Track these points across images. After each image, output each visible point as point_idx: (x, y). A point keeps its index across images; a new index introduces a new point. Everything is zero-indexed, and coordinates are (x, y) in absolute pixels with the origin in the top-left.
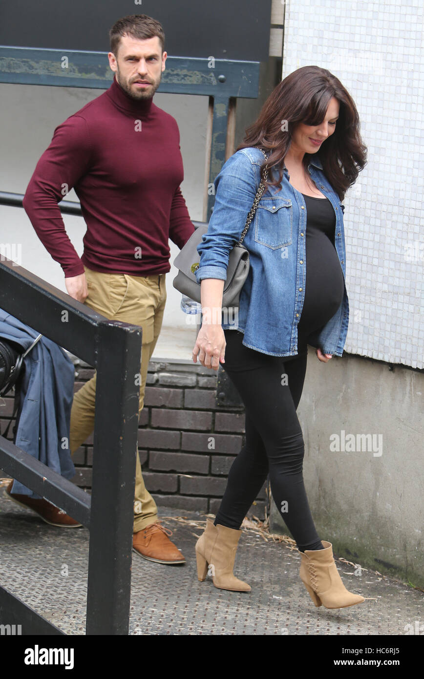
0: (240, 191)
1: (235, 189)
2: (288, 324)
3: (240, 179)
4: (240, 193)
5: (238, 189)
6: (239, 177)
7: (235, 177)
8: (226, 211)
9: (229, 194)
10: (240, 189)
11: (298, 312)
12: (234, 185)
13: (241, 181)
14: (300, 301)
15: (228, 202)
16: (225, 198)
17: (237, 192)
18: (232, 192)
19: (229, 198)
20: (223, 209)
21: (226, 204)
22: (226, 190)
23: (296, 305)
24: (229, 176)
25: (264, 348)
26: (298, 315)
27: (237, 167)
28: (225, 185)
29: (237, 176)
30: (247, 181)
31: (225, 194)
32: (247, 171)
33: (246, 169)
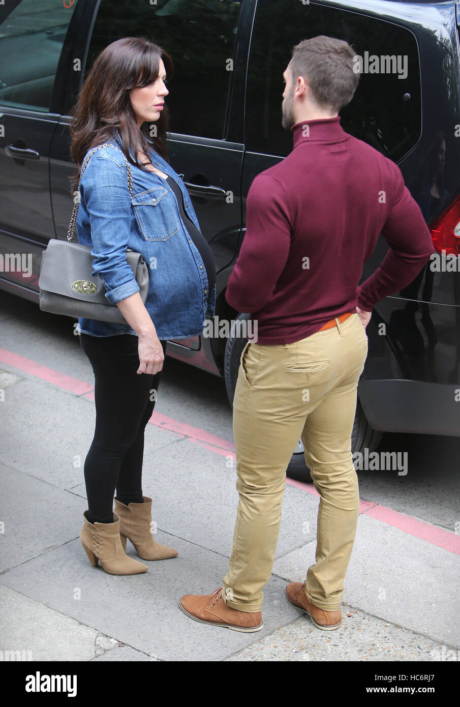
0: (119, 198)
1: (114, 198)
2: (199, 304)
3: (115, 186)
4: (120, 200)
5: (116, 197)
6: (114, 185)
7: (110, 186)
8: (112, 223)
9: (110, 205)
10: (119, 197)
11: (205, 289)
12: (112, 195)
13: (117, 188)
14: (205, 278)
15: (111, 214)
16: (107, 211)
17: (116, 200)
18: (112, 202)
19: (111, 209)
20: (110, 222)
21: (110, 217)
22: (105, 202)
23: (202, 283)
24: (103, 187)
25: (181, 334)
26: (206, 292)
27: (107, 175)
28: (102, 197)
29: (111, 185)
30: (122, 186)
31: (106, 207)
32: (118, 176)
33: (117, 174)
